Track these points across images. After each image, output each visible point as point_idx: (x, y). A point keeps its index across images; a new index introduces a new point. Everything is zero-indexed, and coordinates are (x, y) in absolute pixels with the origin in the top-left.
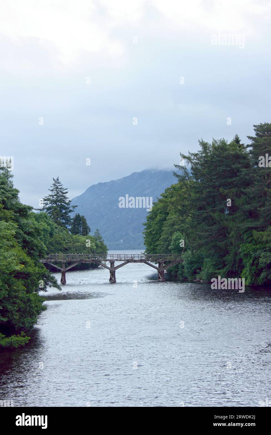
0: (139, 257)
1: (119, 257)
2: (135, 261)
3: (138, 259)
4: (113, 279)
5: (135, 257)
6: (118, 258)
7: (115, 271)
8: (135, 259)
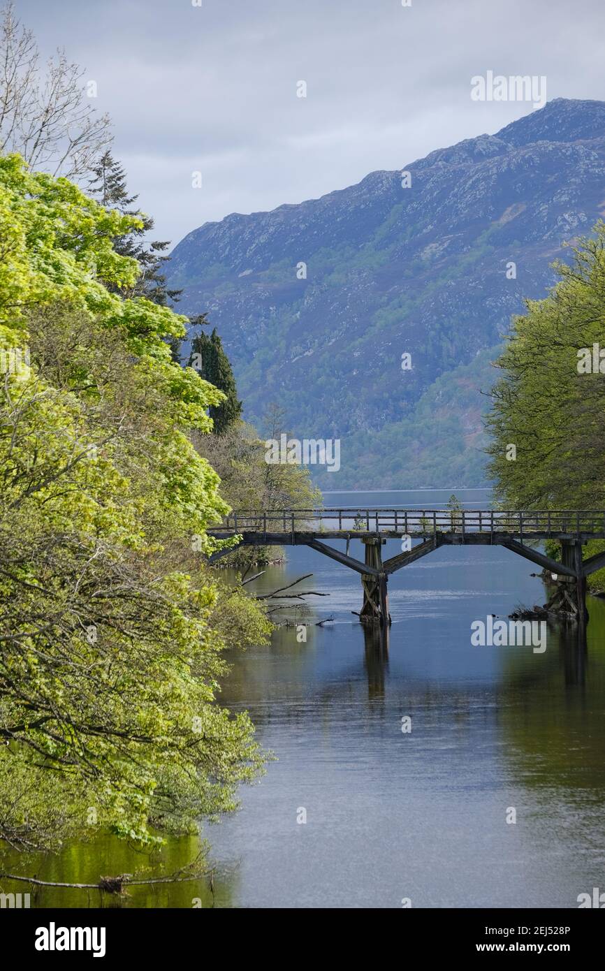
0: (484, 522)
1: (401, 521)
2: (469, 539)
3: (476, 530)
4: (378, 609)
5: (467, 522)
6: (396, 525)
7: (386, 580)
8: (469, 530)
